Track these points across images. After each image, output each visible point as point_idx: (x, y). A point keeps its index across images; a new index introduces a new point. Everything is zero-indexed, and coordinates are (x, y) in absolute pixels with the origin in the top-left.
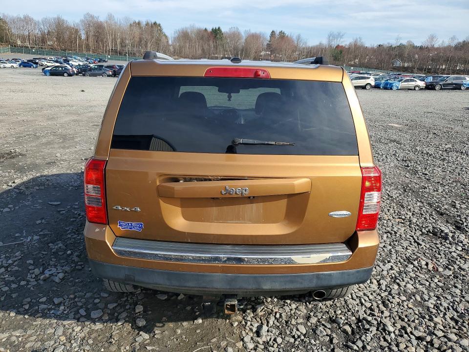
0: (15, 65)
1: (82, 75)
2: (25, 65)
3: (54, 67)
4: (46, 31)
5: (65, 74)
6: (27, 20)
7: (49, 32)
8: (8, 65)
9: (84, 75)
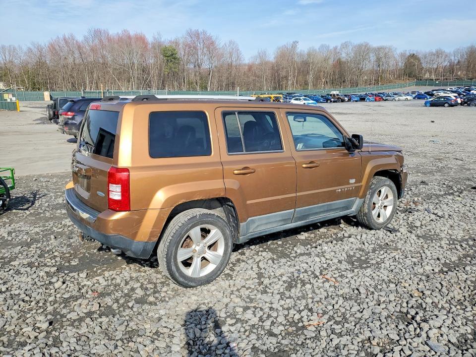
0: (409, 98)
1: (466, 105)
2: (419, 97)
3: (437, 98)
4: (456, 62)
5: (446, 105)
6: (439, 54)
7: (459, 62)
8: (404, 98)
9: (469, 105)
